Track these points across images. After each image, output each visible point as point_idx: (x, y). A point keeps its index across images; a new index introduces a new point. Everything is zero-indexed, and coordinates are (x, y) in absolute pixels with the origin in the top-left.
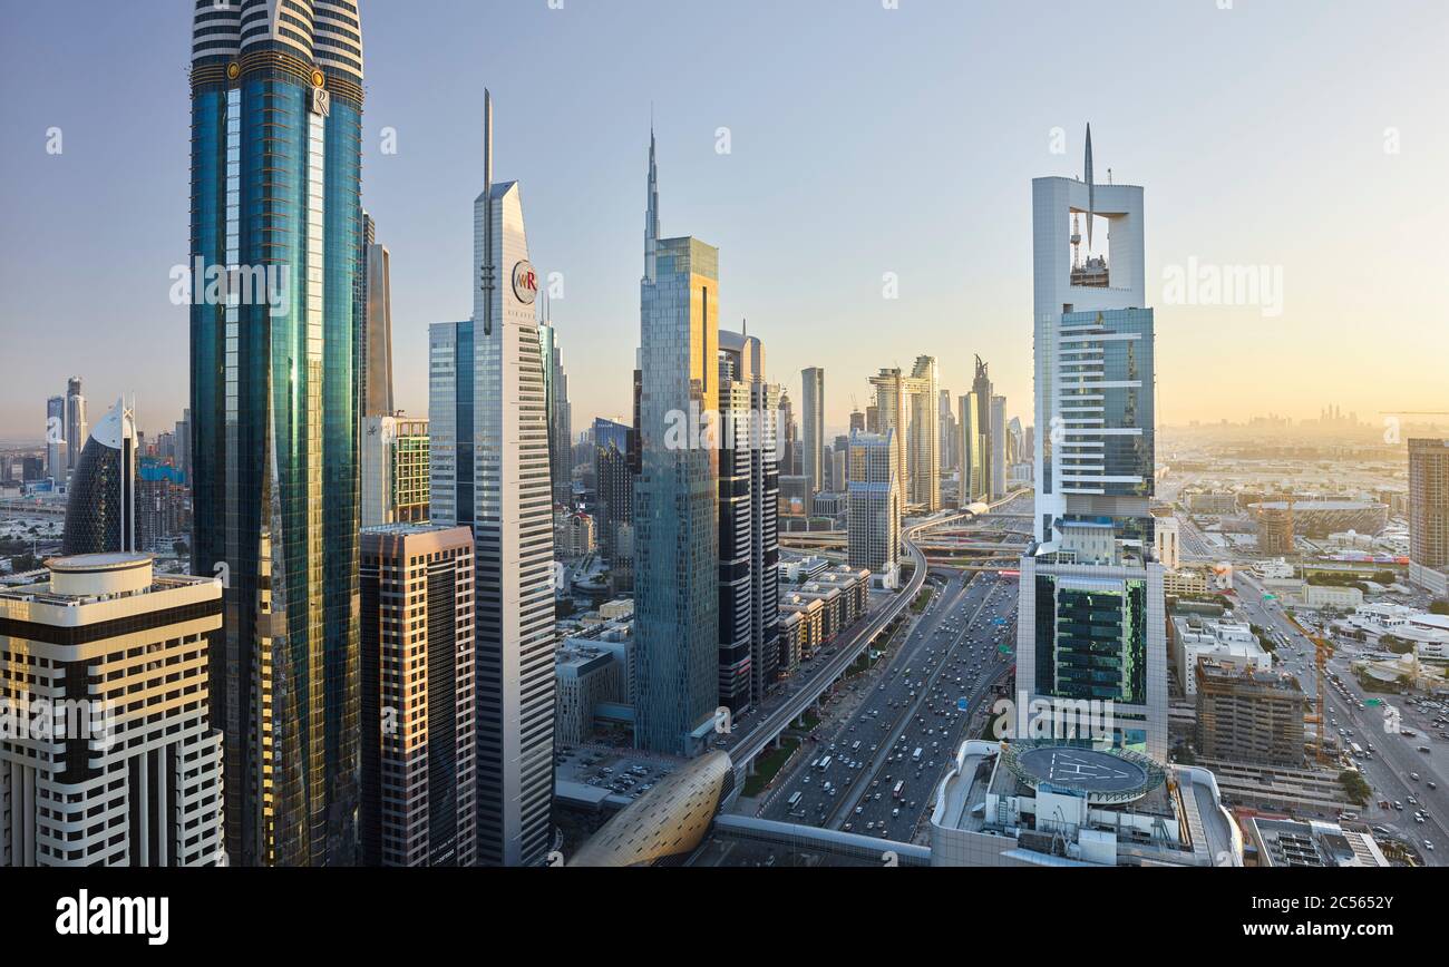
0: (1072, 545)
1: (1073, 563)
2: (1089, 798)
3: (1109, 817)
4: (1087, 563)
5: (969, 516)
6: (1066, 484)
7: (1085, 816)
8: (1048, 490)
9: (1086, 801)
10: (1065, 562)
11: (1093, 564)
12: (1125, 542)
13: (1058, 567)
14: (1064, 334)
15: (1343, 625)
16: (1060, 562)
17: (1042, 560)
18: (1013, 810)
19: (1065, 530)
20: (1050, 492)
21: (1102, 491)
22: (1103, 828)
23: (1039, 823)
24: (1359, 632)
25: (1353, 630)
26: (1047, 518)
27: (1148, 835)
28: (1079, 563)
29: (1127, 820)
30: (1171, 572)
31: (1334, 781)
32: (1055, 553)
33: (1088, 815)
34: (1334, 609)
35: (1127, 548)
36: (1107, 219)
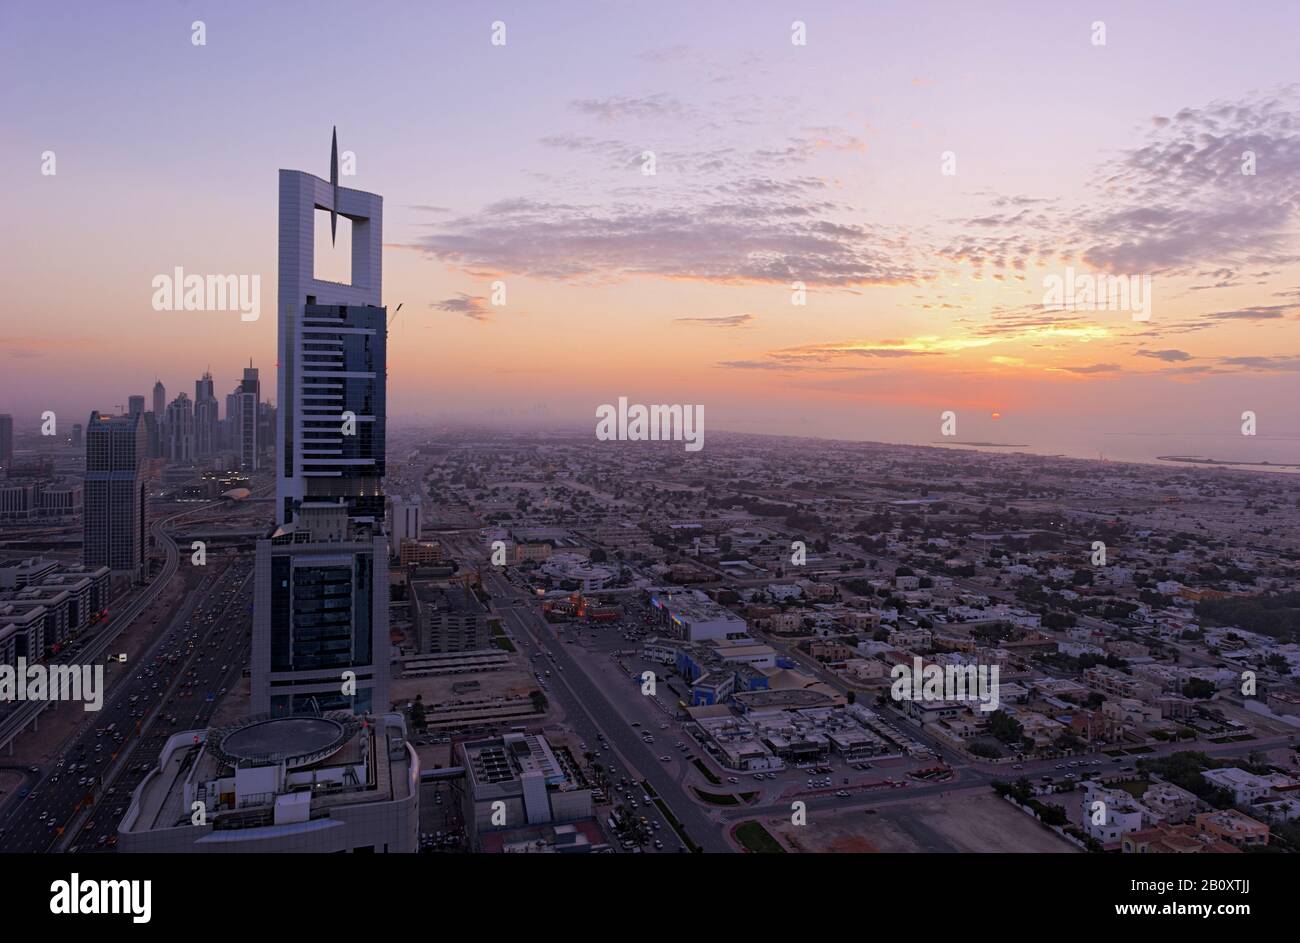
0: (308, 526)
1: (308, 542)
2: (287, 764)
3: (304, 778)
4: (321, 541)
5: (229, 503)
6: (307, 468)
7: (283, 783)
8: (289, 473)
9: (284, 767)
10: (301, 542)
11: (326, 541)
12: (358, 519)
13: (293, 546)
14: (307, 324)
15: (537, 573)
16: (296, 542)
17: (278, 542)
18: (213, 795)
19: (301, 512)
20: (291, 476)
21: (339, 474)
22: (300, 789)
23: (238, 800)
24: (548, 578)
25: (544, 576)
26: (288, 500)
27: (340, 784)
28: (313, 541)
29: (323, 775)
30: (415, 542)
31: (525, 698)
32: (291, 534)
33: (286, 781)
34: (532, 562)
35: (360, 525)
36: (350, 221)
